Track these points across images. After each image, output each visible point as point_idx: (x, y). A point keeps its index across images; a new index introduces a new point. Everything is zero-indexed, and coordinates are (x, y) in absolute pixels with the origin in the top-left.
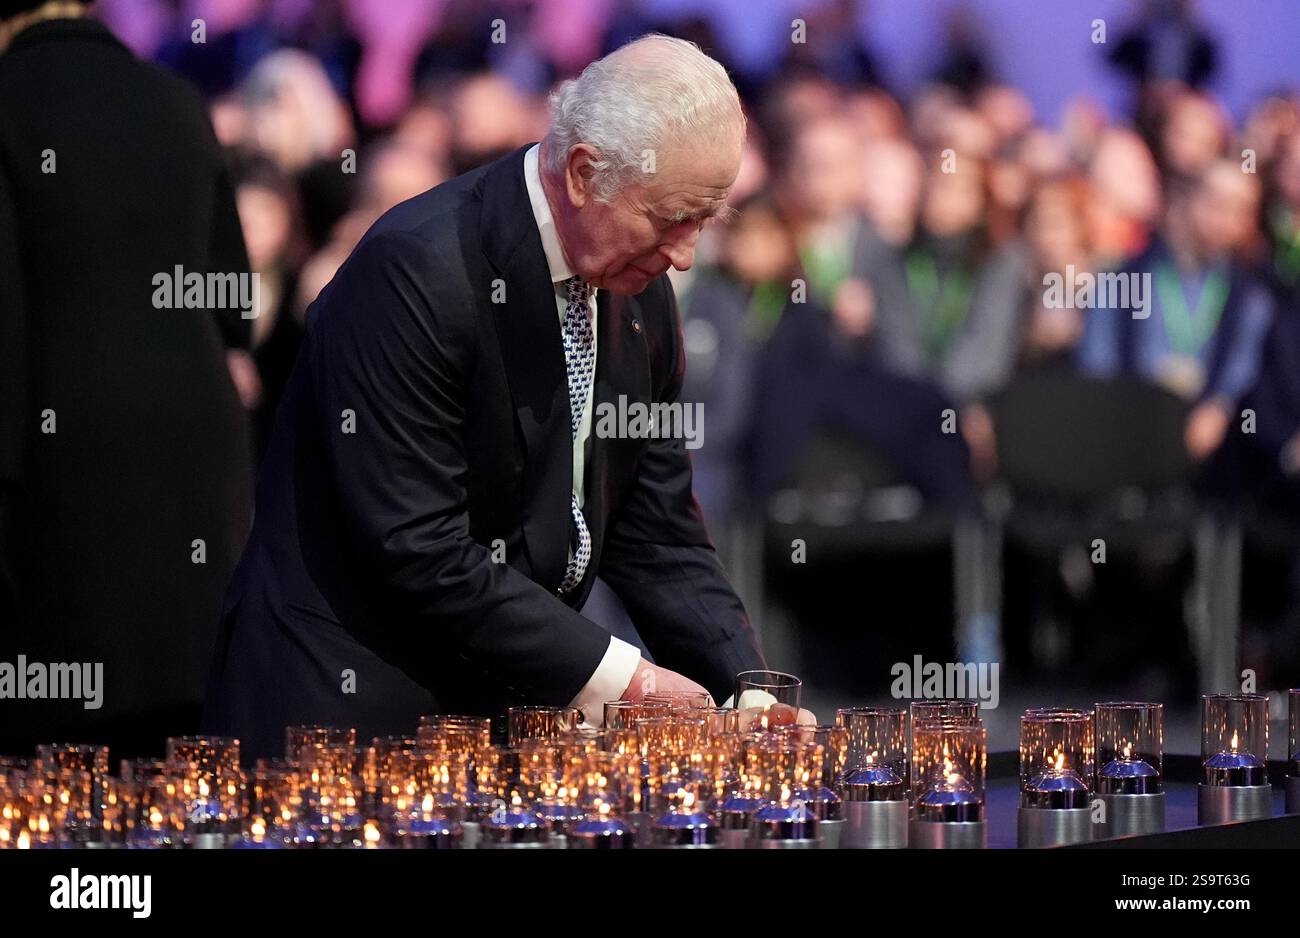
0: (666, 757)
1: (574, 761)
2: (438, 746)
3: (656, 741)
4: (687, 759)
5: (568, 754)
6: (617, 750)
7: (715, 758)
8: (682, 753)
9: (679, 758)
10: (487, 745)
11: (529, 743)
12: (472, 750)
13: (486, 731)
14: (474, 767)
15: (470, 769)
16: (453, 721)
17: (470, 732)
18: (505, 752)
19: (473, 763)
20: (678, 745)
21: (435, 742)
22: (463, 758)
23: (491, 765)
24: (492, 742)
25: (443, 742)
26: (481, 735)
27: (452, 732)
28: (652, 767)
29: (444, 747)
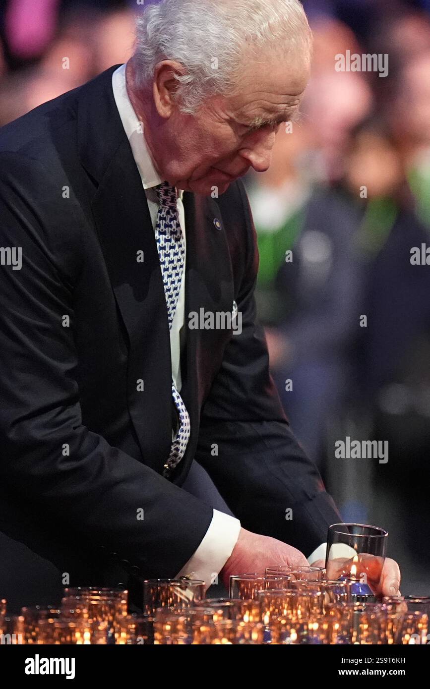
0: (285, 625)
1: (203, 629)
2: (80, 615)
3: (277, 610)
4: (305, 627)
5: (198, 623)
6: (242, 619)
7: (331, 626)
8: (301, 621)
9: (298, 626)
10: (125, 614)
11: (162, 612)
12: (111, 618)
13: (124, 602)
14: (113, 635)
15: (110, 635)
16: (95, 592)
17: (110, 602)
18: (140, 620)
19: (111, 631)
20: (297, 614)
21: (78, 611)
22: (103, 626)
23: (128, 632)
24: (129, 612)
25: (85, 611)
26: (120, 606)
27: (94, 602)
28: (273, 634)
29: (86, 616)
